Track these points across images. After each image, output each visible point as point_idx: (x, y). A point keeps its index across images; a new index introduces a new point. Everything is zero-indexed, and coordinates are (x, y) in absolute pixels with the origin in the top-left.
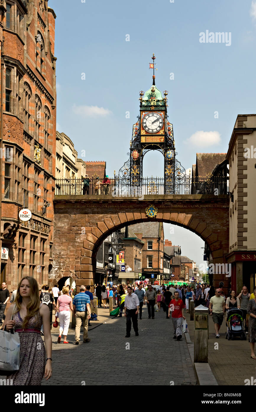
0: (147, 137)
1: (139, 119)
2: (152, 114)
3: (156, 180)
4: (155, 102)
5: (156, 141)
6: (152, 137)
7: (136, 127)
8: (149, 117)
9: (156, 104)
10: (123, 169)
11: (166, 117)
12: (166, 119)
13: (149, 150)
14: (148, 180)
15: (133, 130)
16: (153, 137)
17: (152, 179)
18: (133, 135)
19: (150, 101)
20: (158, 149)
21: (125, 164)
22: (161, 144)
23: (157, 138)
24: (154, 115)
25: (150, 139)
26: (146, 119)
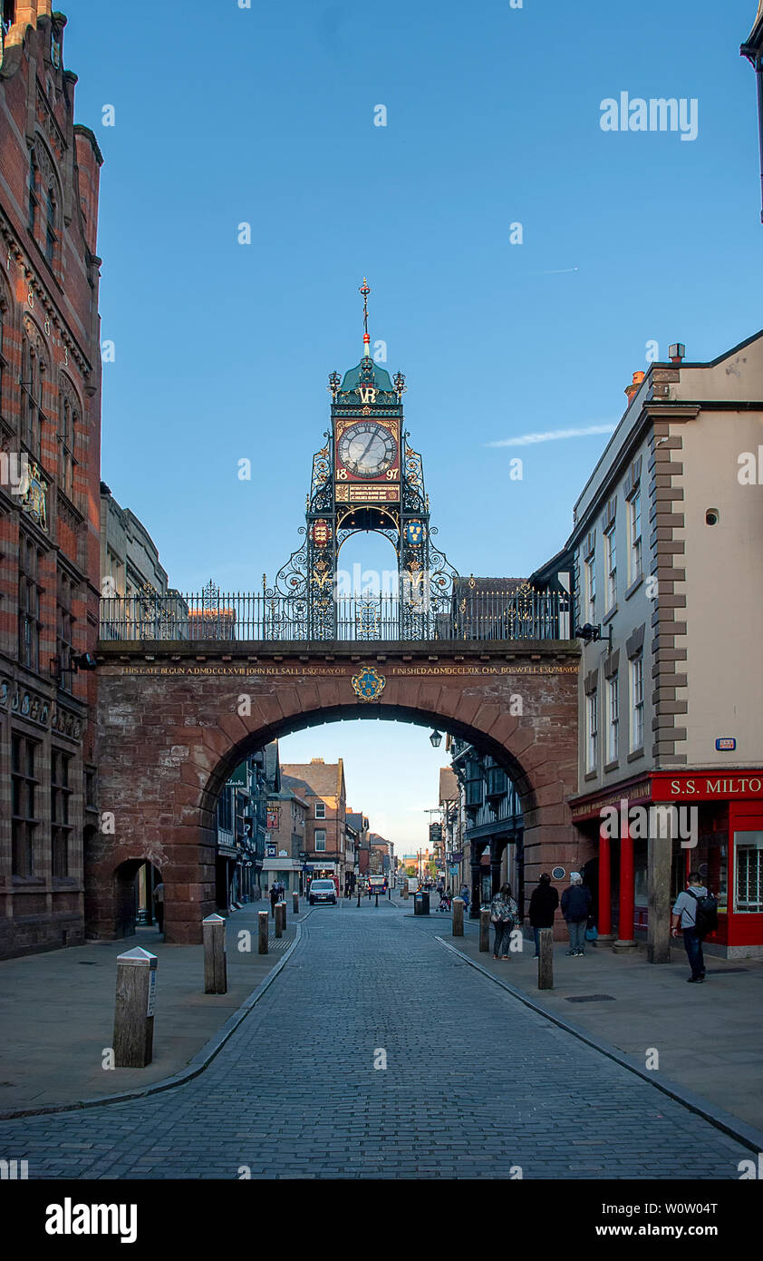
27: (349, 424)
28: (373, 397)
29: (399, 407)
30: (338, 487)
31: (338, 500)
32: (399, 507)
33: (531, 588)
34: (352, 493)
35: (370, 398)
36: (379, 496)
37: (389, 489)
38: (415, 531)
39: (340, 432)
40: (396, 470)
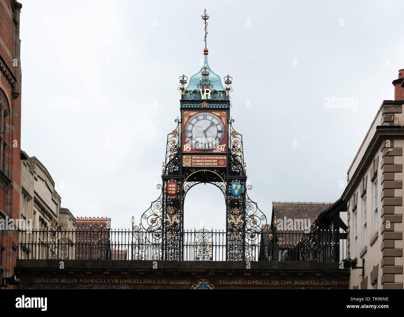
0: (194, 158)
1: (178, 124)
2: (203, 115)
3: (211, 234)
4: (209, 94)
5: (211, 164)
6: (203, 158)
7: (174, 138)
8: (198, 120)
9: (210, 98)
10: (148, 214)
11: (229, 121)
12: (229, 125)
13: (197, 182)
14: (197, 234)
15: (167, 143)
16: (206, 158)
17: (204, 233)
18: (167, 152)
19: (200, 92)
20: (213, 183)
21: (153, 205)
22: (220, 170)
23: (212, 159)
24: (206, 117)
25: (199, 161)
26: (191, 124)
27: (192, 113)
28: (209, 95)
29: (227, 102)
30: (184, 157)
31: (184, 165)
32: (226, 171)
33: (316, 227)
34: (193, 161)
35: (207, 95)
36: (212, 163)
37: (220, 158)
38: (236, 188)
39: (186, 119)
40: (225, 145)
